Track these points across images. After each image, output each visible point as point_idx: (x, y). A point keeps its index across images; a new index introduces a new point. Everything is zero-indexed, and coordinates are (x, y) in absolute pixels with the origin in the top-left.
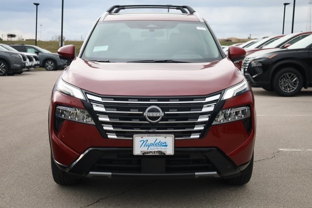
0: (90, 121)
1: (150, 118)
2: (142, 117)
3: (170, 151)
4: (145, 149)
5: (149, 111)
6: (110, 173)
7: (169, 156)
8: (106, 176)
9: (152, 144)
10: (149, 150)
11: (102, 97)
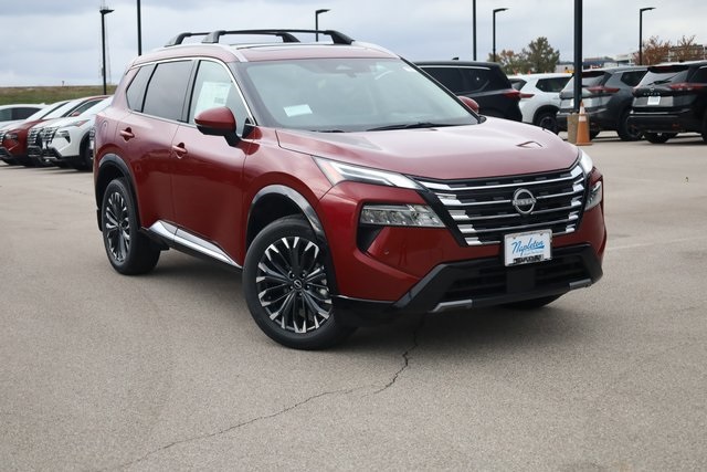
0: (437, 222)
1: (522, 207)
2: (510, 208)
3: (546, 254)
4: (518, 255)
5: (519, 198)
6: (470, 301)
7: (546, 262)
8: (464, 306)
9: (526, 247)
10: (523, 256)
11: (448, 184)
